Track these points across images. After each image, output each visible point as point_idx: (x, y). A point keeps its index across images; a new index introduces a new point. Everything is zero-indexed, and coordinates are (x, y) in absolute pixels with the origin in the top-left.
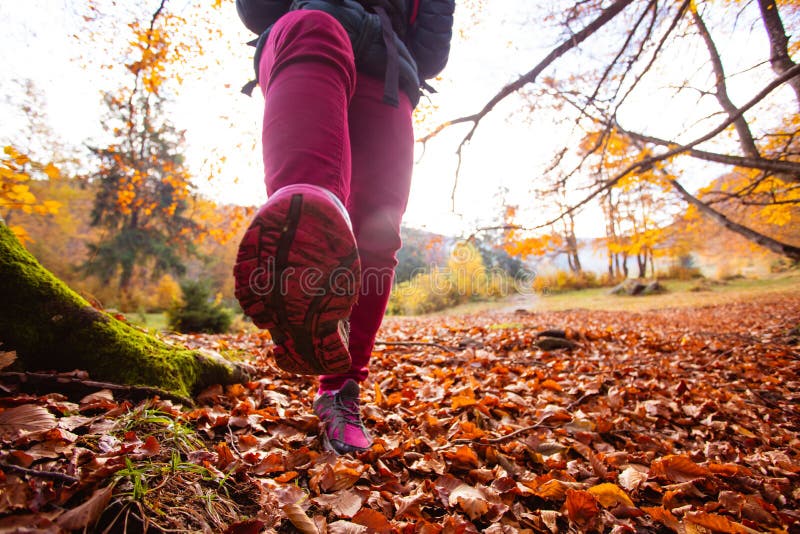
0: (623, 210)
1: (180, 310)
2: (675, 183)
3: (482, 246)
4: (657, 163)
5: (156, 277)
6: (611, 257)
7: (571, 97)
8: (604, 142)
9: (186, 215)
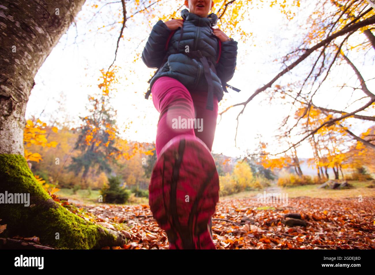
0: (321, 145)
1: (106, 190)
2: (348, 131)
3: (250, 162)
4: (337, 122)
5: (98, 173)
6: (318, 168)
7: (289, 93)
8: (308, 113)
9: (114, 146)
